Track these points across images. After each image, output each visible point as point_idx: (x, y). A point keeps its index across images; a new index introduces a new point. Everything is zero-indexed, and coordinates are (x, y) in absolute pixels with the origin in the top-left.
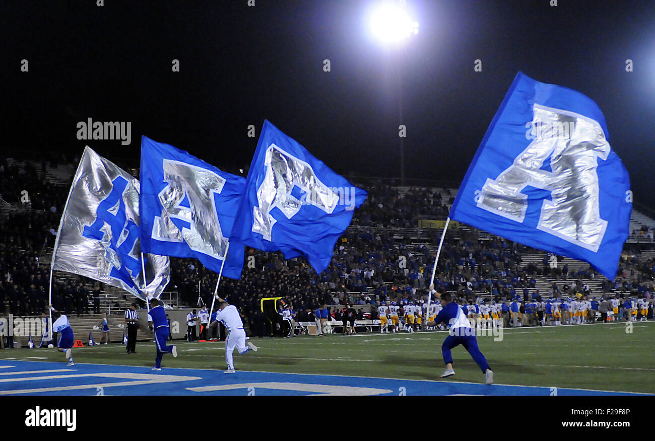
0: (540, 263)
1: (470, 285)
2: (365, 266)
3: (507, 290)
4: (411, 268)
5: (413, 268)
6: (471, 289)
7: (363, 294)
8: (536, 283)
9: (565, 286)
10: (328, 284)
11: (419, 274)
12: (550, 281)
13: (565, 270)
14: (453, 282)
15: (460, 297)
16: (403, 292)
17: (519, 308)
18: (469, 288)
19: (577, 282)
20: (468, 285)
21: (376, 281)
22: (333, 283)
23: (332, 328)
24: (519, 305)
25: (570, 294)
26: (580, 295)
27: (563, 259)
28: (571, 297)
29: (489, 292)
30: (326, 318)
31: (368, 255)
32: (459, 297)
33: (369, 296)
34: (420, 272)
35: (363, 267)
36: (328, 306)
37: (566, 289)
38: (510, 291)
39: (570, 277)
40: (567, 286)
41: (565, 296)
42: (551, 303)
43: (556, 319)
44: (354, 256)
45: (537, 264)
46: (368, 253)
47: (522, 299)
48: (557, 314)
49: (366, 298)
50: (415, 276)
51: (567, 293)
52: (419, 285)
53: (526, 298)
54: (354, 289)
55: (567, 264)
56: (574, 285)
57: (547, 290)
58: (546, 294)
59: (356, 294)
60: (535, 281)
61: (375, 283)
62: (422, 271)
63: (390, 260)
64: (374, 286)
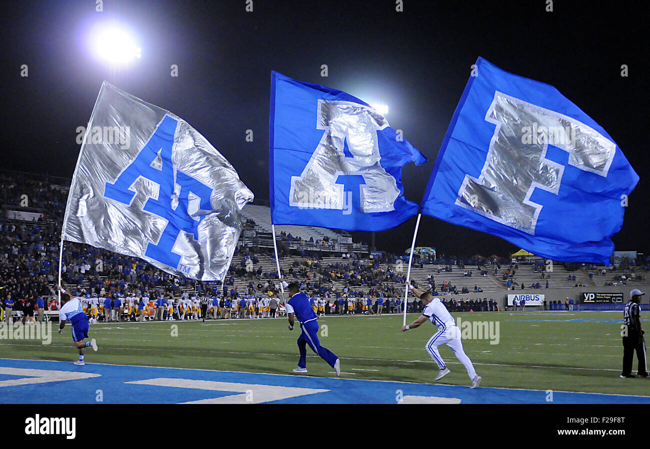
0: (238, 264)
1: (177, 281)
2: (82, 261)
3: (209, 287)
4: (125, 265)
5: (126, 264)
6: (178, 285)
7: (79, 287)
8: (234, 281)
9: (259, 285)
10: (47, 277)
11: (132, 270)
12: (246, 280)
13: (260, 272)
14: (162, 279)
15: (168, 292)
16: (116, 286)
17: (219, 303)
18: (176, 284)
19: (269, 282)
20: (176, 281)
21: (92, 275)
22: (52, 276)
23: (49, 317)
24: (219, 300)
25: (263, 292)
26: (271, 293)
27: (258, 262)
28: (264, 294)
29: (193, 288)
30: (42, 308)
31: (86, 251)
32: (166, 292)
33: (85, 289)
34: (132, 268)
35: (80, 262)
36: (46, 296)
37: (260, 288)
38: (211, 288)
39: (264, 277)
40: (261, 285)
41: (259, 293)
42: (245, 300)
43: (250, 313)
44: (73, 252)
45: (236, 266)
46: (85, 249)
47: (222, 295)
48: (251, 308)
49: (82, 290)
50: (128, 272)
51: (260, 290)
52: (131, 280)
53: (225, 294)
54: (71, 282)
55: (261, 266)
56: (267, 284)
57: (244, 288)
58: (243, 292)
59: (73, 286)
60: (234, 280)
61: (91, 277)
62: (135, 268)
63: (105, 257)
64: (90, 280)
